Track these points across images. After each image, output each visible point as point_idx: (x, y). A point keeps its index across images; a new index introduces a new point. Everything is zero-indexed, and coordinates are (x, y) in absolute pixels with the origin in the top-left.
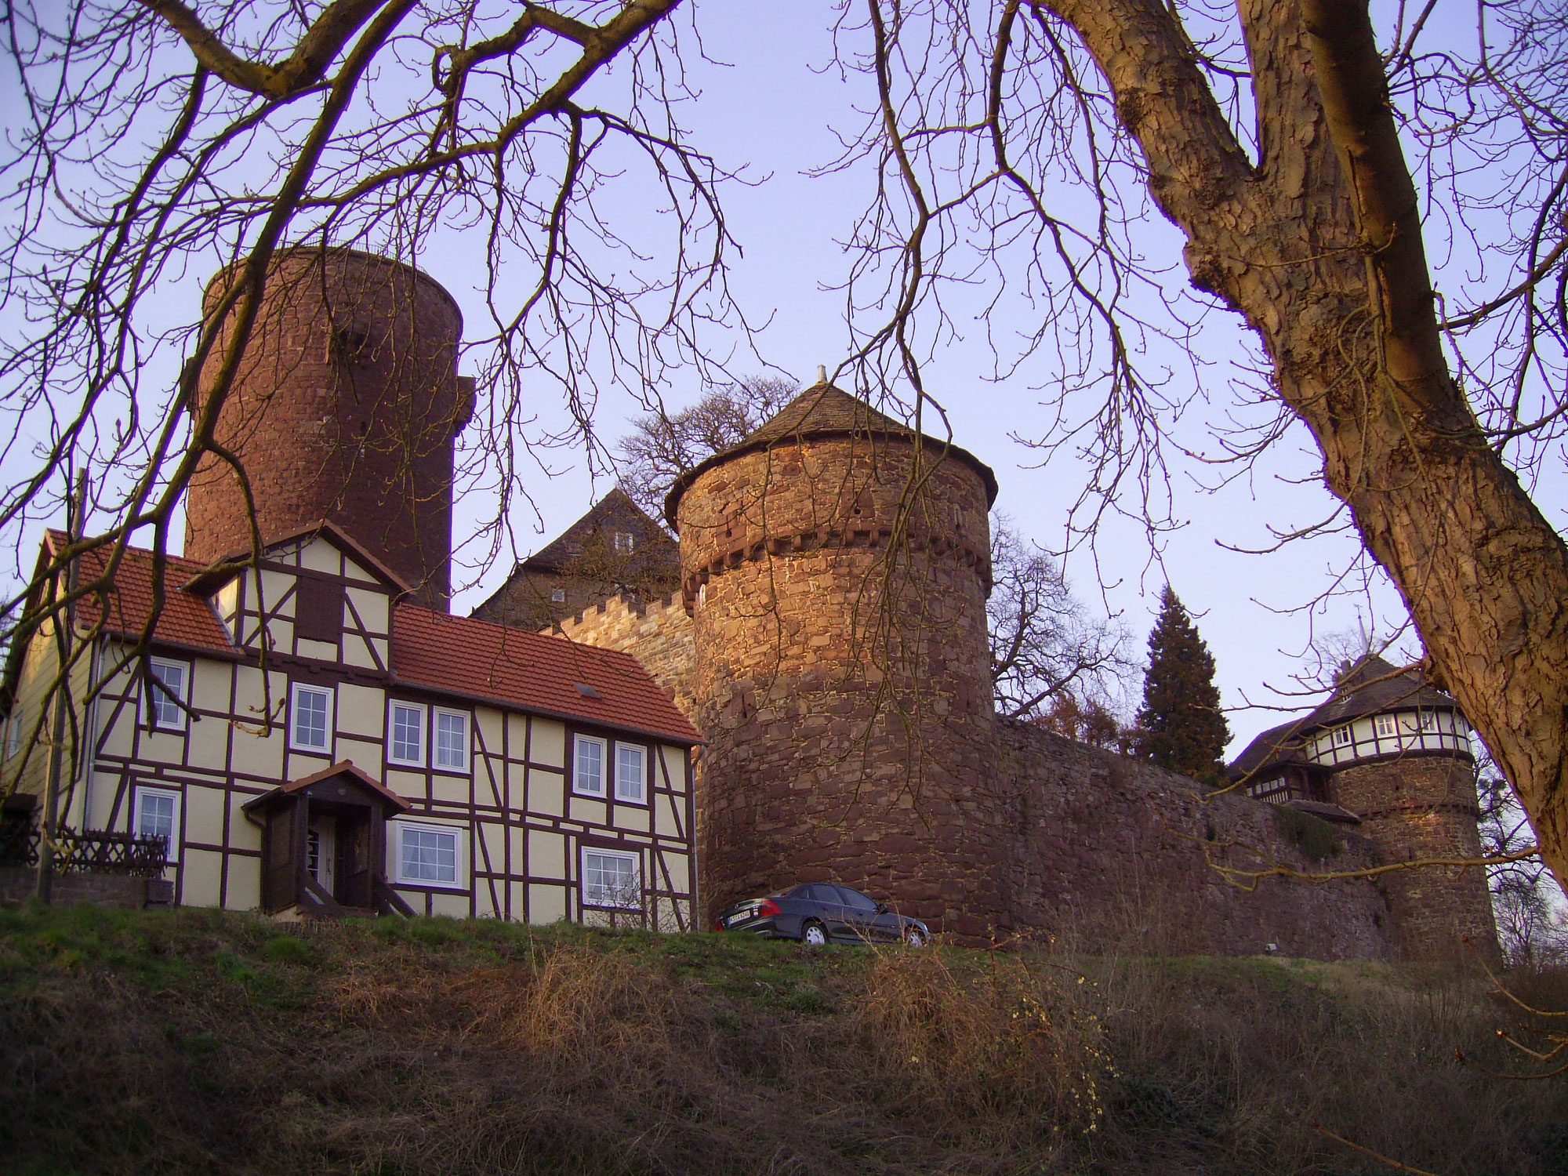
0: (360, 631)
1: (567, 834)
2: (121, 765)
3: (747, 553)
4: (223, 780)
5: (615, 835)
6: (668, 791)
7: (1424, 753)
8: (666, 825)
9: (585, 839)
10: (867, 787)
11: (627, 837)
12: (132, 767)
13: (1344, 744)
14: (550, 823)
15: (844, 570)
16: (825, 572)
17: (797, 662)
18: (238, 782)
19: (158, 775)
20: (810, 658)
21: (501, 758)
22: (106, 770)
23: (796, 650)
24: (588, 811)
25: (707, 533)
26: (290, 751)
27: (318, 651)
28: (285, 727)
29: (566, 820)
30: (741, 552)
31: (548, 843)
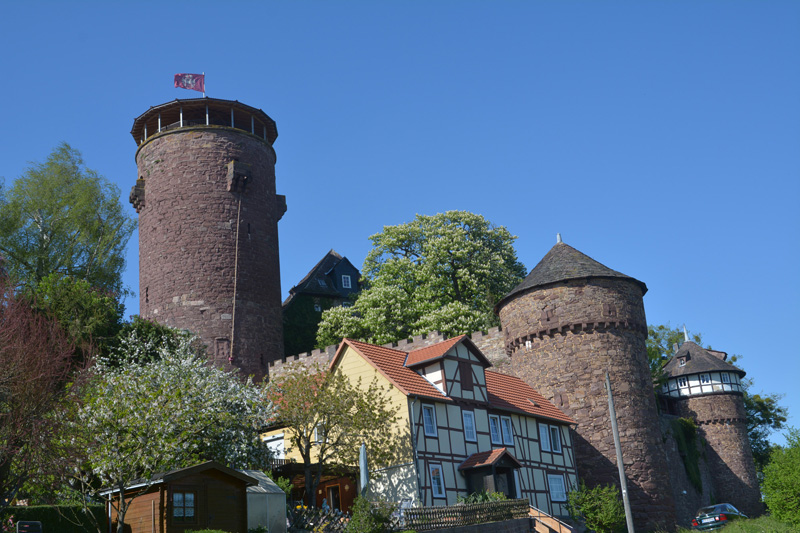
0: (478, 385)
1: (543, 469)
2: (422, 455)
3: (560, 330)
4: (450, 458)
5: (555, 468)
6: (566, 446)
7: (724, 393)
8: (568, 464)
9: (548, 471)
11: (558, 468)
12: (426, 455)
13: (684, 387)
14: (538, 465)
16: (597, 340)
17: (588, 381)
18: (455, 458)
19: (433, 459)
20: (594, 380)
21: (521, 437)
22: (420, 458)
23: (587, 376)
24: (547, 458)
25: (534, 318)
26: (466, 442)
27: (468, 395)
28: (463, 431)
29: (541, 463)
30: (556, 329)
31: (538, 474)
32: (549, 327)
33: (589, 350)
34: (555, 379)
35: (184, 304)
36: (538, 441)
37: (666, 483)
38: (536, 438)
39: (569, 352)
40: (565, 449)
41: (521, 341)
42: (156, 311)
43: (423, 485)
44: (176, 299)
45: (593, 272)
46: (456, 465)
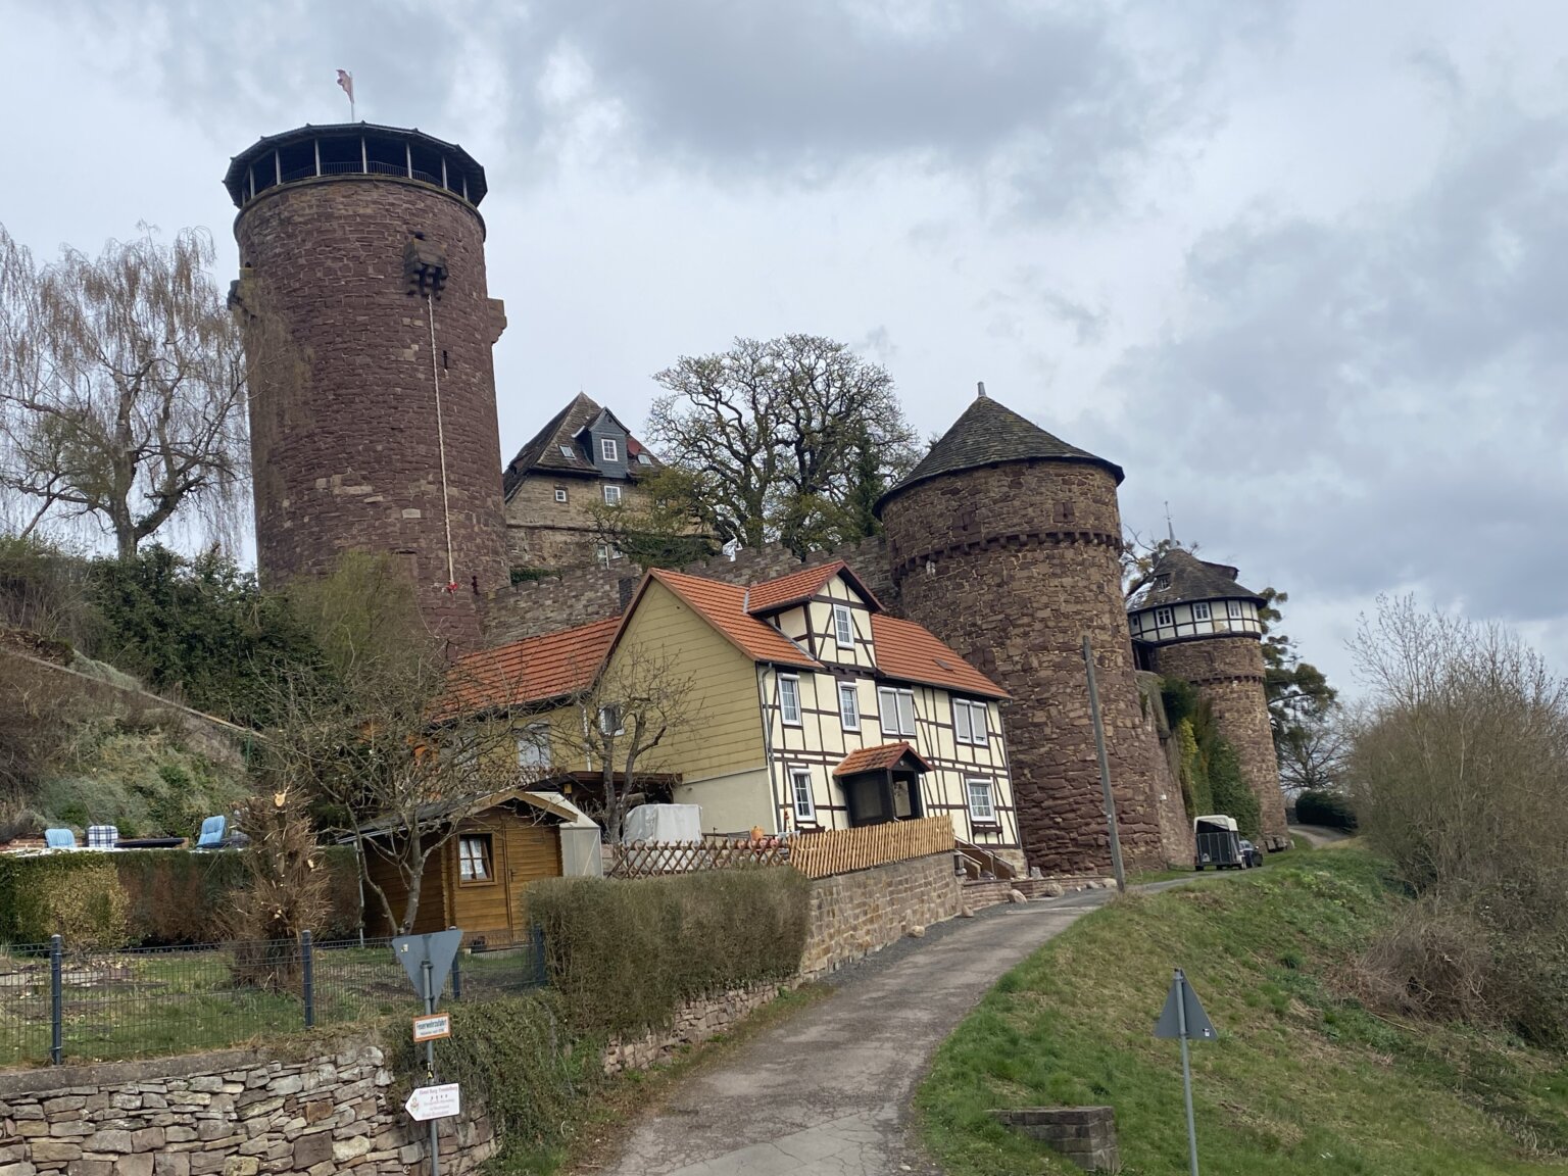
0: (862, 640)
1: (959, 771)
2: (779, 755)
3: (983, 543)
4: (820, 758)
5: (976, 769)
6: (996, 735)
7: (1232, 635)
8: (998, 763)
9: (968, 774)
10: (1085, 721)
11: (983, 770)
12: (786, 755)
13: (1166, 625)
14: (950, 765)
15: (1056, 561)
16: (1043, 561)
17: (1027, 629)
18: (828, 758)
19: (796, 760)
20: (1038, 626)
21: (926, 721)
22: (777, 759)
23: (1026, 620)
24: (965, 754)
25: (940, 524)
26: (844, 732)
27: (846, 658)
28: (839, 714)
29: (957, 761)
30: (978, 543)
31: (952, 778)
32: (965, 538)
33: (1030, 578)
34: (974, 625)
35: (336, 491)
36: (952, 727)
37: (1147, 790)
38: (950, 723)
39: (998, 580)
40: (992, 739)
41: (918, 561)
42: (286, 503)
43: (781, 802)
44: (321, 483)
45: (1038, 450)
46: (831, 769)
